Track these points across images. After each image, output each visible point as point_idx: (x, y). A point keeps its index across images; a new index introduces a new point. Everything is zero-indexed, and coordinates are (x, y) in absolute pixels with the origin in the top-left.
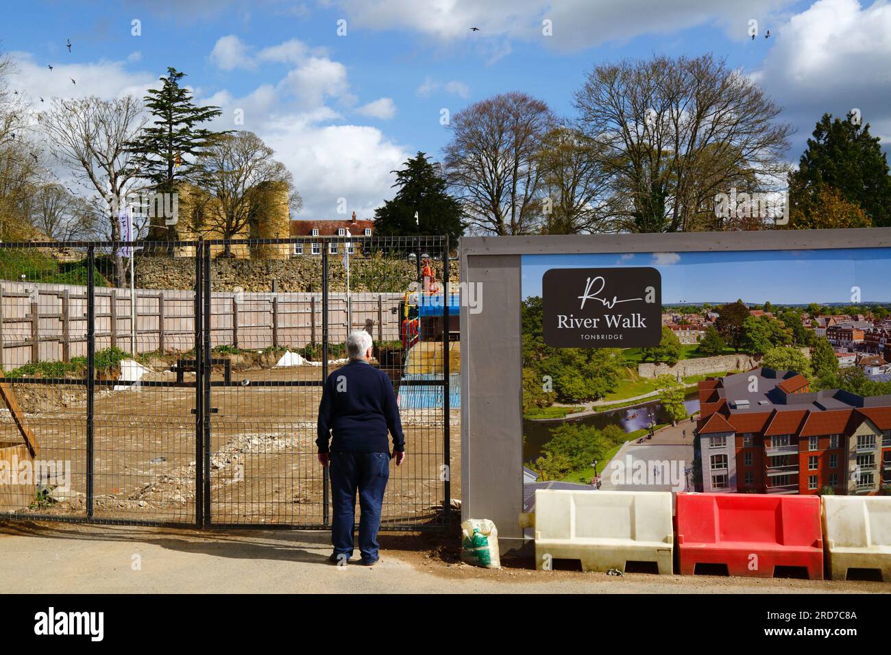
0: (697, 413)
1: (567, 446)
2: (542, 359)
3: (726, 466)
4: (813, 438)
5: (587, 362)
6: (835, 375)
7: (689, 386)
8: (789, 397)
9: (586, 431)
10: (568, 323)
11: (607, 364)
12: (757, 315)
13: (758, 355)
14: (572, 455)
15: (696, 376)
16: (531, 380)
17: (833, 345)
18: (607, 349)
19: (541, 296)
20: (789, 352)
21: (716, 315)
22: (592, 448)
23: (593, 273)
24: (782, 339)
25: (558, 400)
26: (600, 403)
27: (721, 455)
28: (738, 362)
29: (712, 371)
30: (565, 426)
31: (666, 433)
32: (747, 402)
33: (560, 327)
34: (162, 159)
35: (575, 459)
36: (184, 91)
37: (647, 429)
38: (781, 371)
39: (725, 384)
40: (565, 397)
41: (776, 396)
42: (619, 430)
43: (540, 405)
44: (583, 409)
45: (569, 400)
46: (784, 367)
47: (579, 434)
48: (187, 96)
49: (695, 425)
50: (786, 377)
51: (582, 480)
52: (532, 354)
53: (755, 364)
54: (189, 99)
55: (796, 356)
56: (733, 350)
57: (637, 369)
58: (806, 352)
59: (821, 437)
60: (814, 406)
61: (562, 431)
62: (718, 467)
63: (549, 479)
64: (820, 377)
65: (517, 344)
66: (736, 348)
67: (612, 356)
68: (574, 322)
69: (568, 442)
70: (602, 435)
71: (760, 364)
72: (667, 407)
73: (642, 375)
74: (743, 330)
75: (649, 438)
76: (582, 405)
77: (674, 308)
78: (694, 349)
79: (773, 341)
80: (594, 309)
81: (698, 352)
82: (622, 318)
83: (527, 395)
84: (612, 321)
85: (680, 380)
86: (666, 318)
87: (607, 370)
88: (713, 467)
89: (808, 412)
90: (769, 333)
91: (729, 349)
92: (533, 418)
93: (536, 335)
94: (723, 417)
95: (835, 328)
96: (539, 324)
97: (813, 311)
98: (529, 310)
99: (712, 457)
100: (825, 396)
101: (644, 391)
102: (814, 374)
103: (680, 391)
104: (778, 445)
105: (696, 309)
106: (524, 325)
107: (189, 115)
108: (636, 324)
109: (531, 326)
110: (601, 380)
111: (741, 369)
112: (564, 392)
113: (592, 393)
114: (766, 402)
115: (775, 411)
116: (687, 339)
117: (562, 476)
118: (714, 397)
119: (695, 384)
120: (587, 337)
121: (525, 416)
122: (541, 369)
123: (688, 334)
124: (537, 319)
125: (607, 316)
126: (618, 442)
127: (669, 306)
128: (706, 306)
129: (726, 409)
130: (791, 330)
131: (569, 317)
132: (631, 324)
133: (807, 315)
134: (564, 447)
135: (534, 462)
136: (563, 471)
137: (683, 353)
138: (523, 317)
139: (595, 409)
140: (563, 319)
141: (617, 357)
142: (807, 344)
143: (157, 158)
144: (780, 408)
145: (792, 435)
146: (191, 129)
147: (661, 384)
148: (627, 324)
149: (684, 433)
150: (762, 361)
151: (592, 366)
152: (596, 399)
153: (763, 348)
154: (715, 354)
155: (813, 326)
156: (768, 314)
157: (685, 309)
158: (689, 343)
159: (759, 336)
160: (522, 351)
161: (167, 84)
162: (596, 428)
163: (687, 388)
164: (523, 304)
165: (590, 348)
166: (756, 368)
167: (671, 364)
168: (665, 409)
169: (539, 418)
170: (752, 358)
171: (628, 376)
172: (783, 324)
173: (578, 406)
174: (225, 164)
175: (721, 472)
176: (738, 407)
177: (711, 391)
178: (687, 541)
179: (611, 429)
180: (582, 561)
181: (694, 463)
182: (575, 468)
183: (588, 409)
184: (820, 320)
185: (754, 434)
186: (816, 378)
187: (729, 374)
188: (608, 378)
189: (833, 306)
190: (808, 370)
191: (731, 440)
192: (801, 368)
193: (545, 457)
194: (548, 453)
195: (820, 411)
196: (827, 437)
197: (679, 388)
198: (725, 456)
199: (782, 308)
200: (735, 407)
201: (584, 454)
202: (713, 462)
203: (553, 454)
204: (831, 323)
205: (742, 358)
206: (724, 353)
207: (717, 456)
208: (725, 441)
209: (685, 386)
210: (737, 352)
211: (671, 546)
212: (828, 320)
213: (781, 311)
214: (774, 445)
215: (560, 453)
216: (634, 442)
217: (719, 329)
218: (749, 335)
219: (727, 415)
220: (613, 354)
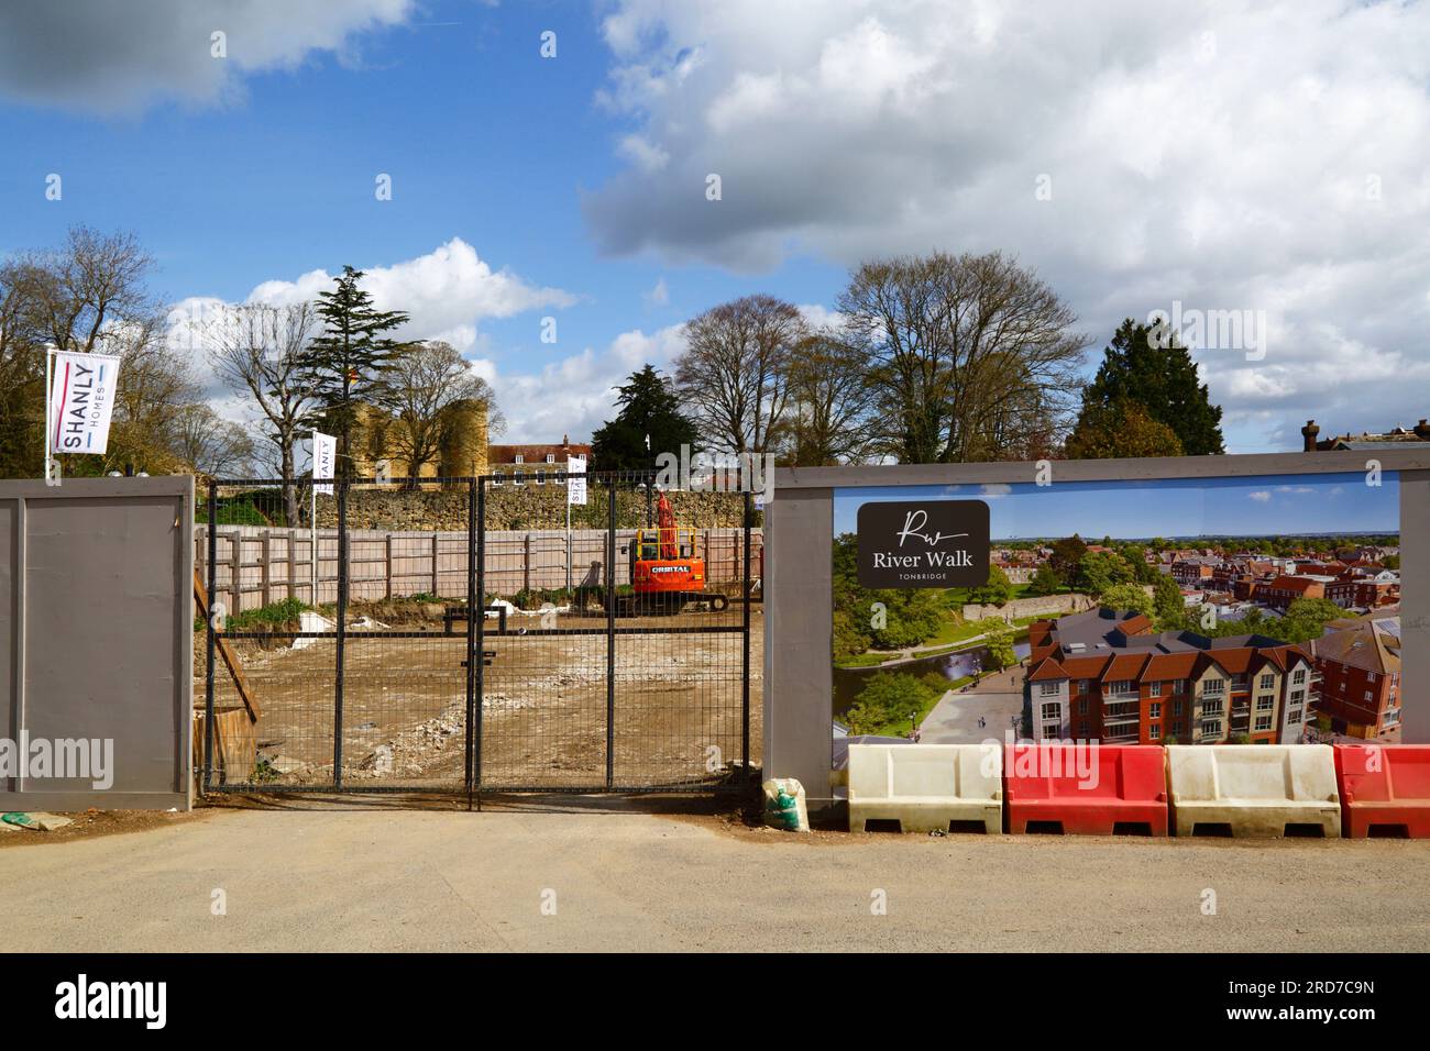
0: (1028, 658)
1: (883, 696)
2: (855, 601)
3: (1059, 715)
4: (1155, 684)
5: (906, 604)
6: (1180, 615)
7: (1019, 629)
8: (1129, 640)
9: (904, 680)
10: (886, 561)
11: (928, 606)
12: (1095, 551)
13: (1096, 594)
14: (887, 706)
15: (1027, 618)
16: (843, 626)
17: (1179, 583)
18: (929, 590)
19: (856, 533)
20: (1130, 591)
21: (1050, 551)
22: (910, 698)
23: (913, 506)
24: (1123, 576)
25: (873, 647)
26: (920, 648)
27: (1053, 704)
28: (1074, 602)
29: (1046, 612)
30: (881, 675)
31: (993, 680)
32: (1082, 645)
33: (876, 566)
34: (336, 375)
35: (891, 710)
36: (363, 294)
37: (972, 676)
38: (1121, 612)
39: (1058, 627)
40: (879, 642)
41: (1116, 639)
42: (940, 678)
43: (852, 652)
44: (901, 655)
45: (885, 646)
46: (1124, 606)
47: (896, 684)
48: (367, 299)
49: (1025, 672)
50: (1127, 617)
51: (899, 734)
52: (844, 596)
53: (1093, 604)
54: (370, 303)
55: (1138, 596)
56: (1069, 589)
57: (962, 612)
58: (1149, 591)
59: (1163, 682)
60: (1158, 650)
61: (877, 680)
62: (1050, 716)
63: (861, 733)
64: (1164, 617)
65: (829, 585)
66: (1072, 587)
67: (935, 597)
68: (892, 560)
69: (883, 692)
70: (922, 684)
71: (1098, 604)
72: (994, 651)
73: (967, 617)
74: (1079, 567)
75: (974, 686)
76: (900, 652)
77: (1004, 544)
78: (1025, 588)
79: (1113, 579)
80: (915, 546)
81: (1030, 592)
82: (945, 557)
83: (839, 641)
84: (934, 559)
85: (1009, 623)
86: (995, 555)
87: (928, 612)
88: (1044, 717)
89: (1150, 656)
90: (1108, 571)
91: (1064, 588)
92: (844, 666)
93: (848, 575)
94: (1056, 662)
95: (1181, 565)
96: (853, 563)
97: (1157, 546)
98: (842, 548)
99: (1044, 706)
100: (1169, 638)
101: (970, 635)
102: (1157, 614)
103: (1008, 634)
104: (1117, 691)
105: (1027, 545)
106: (835, 565)
107: (371, 322)
108: (962, 563)
109: (843, 566)
110: (922, 624)
111: (1077, 610)
112: (880, 637)
113: (911, 638)
114: (1103, 645)
115: (1113, 655)
116: (1017, 577)
117: (876, 729)
118: (1047, 641)
119: (1026, 627)
120: (907, 577)
121: (836, 665)
122: (854, 612)
123: (1018, 572)
124: (850, 557)
125: (929, 554)
126: (939, 691)
127: (998, 542)
128: (1039, 541)
129: (1060, 654)
130: (1132, 566)
131: (887, 556)
132: (956, 563)
133: (1150, 550)
134: (879, 697)
135: (845, 714)
136: (877, 724)
137: (1013, 593)
138: (835, 556)
139: (914, 655)
140: (880, 557)
141: (939, 598)
142: (1150, 582)
143: (329, 373)
144: (1119, 652)
145: (1132, 681)
146: (371, 339)
147: (988, 628)
148: (951, 562)
149: (1013, 680)
150: (1100, 601)
151: (911, 609)
152: (915, 645)
153: (1102, 586)
154: (1049, 593)
155: (1157, 562)
156: (1108, 549)
157: (1017, 545)
158: (1019, 582)
159: (1096, 573)
160: (833, 593)
161: (343, 285)
162: (915, 676)
163: (1018, 632)
164: (835, 542)
165: (909, 589)
166: (1093, 608)
167: (999, 605)
168: (992, 654)
169: (853, 666)
170: (1089, 598)
171: (952, 618)
172: (1123, 560)
173: (895, 652)
174: (414, 380)
175: (1054, 722)
176: (1073, 651)
177: (1043, 635)
178: (1019, 797)
179: (931, 676)
180: (901, 821)
181: (1023, 713)
182: (891, 721)
183: (907, 655)
184: (1164, 556)
185: (1090, 679)
186: (1159, 618)
187: (1063, 615)
188: (929, 622)
189: (1179, 540)
190: (1151, 610)
191: (1065, 687)
192: (1142, 608)
193: (858, 709)
194: (861, 705)
195: (1162, 654)
196: (1172, 682)
197: (1007, 631)
198: (1058, 705)
199: (1122, 542)
200: (1069, 651)
201: (901, 704)
202: (1044, 712)
203: (867, 706)
204: (1177, 559)
205: (1078, 598)
206: (1058, 593)
207: (1049, 705)
208: (1058, 688)
209: (1015, 628)
210: (1073, 591)
211: (1000, 803)
212: (1173, 556)
213: (1122, 546)
214: (1112, 692)
215: (874, 704)
216: (958, 690)
217: (1053, 567)
218: (1086, 572)
219: (1061, 660)
220: (935, 595)
